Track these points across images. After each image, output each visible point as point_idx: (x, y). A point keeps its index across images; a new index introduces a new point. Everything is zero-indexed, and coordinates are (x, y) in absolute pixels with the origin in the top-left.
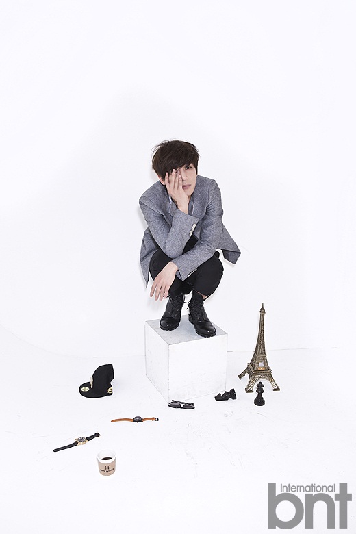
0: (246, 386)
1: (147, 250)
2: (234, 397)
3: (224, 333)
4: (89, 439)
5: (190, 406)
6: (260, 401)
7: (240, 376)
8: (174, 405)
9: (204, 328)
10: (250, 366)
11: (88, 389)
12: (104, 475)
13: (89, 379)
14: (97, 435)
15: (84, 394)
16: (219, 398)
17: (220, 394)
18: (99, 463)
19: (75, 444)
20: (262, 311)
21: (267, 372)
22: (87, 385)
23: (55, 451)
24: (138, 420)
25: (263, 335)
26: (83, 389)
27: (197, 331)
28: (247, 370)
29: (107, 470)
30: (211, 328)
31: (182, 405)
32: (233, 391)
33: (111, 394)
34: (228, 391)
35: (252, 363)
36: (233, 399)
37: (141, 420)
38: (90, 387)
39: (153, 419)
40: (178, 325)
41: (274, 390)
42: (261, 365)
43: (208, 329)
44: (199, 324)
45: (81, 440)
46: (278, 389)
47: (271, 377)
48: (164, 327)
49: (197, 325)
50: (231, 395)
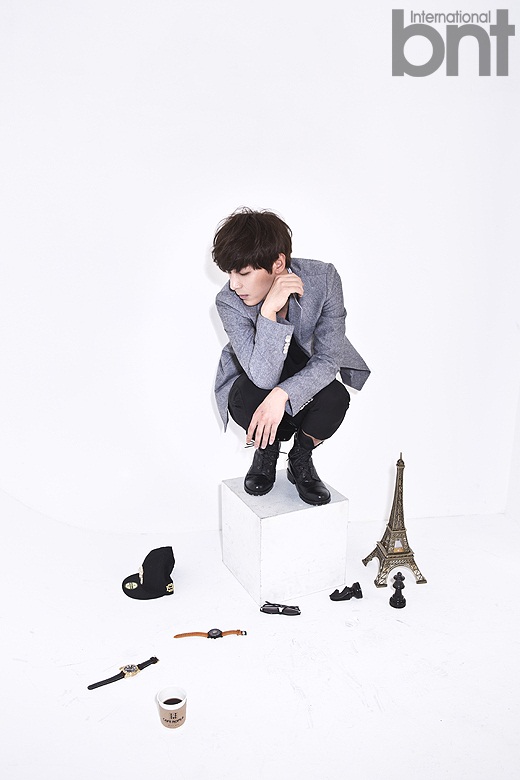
0: (375, 577)
1: (226, 375)
2: (359, 595)
3: (342, 498)
4: (141, 667)
5: (292, 611)
6: (398, 602)
7: (365, 562)
8: (270, 609)
9: (313, 492)
10: (381, 547)
11: (135, 585)
12: (169, 727)
13: (137, 568)
14: (154, 660)
15: (129, 593)
16: (336, 596)
17: (337, 591)
18: (161, 708)
19: (121, 676)
20: (401, 464)
21: (407, 556)
22: (133, 578)
23: (91, 687)
24: (216, 634)
25: (402, 501)
26: (128, 586)
27: (302, 496)
28: (376, 553)
29: (173, 720)
30: (324, 490)
31: (281, 610)
32: (357, 585)
33: (172, 593)
34: (350, 586)
35: (383, 542)
36: (358, 598)
37: (220, 634)
38: (138, 581)
39: (239, 632)
40: (272, 486)
41: (418, 582)
42: (398, 544)
43: (319, 493)
44: (305, 485)
45: (130, 669)
46: (424, 581)
47: (413, 562)
48: (250, 490)
49: (301, 487)
50: (354, 592)
